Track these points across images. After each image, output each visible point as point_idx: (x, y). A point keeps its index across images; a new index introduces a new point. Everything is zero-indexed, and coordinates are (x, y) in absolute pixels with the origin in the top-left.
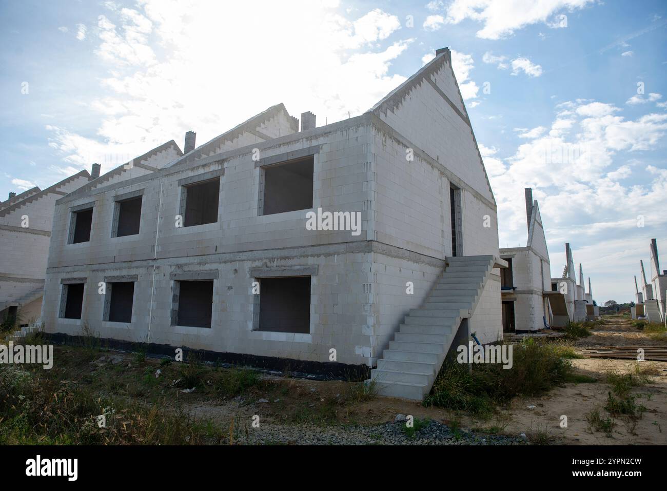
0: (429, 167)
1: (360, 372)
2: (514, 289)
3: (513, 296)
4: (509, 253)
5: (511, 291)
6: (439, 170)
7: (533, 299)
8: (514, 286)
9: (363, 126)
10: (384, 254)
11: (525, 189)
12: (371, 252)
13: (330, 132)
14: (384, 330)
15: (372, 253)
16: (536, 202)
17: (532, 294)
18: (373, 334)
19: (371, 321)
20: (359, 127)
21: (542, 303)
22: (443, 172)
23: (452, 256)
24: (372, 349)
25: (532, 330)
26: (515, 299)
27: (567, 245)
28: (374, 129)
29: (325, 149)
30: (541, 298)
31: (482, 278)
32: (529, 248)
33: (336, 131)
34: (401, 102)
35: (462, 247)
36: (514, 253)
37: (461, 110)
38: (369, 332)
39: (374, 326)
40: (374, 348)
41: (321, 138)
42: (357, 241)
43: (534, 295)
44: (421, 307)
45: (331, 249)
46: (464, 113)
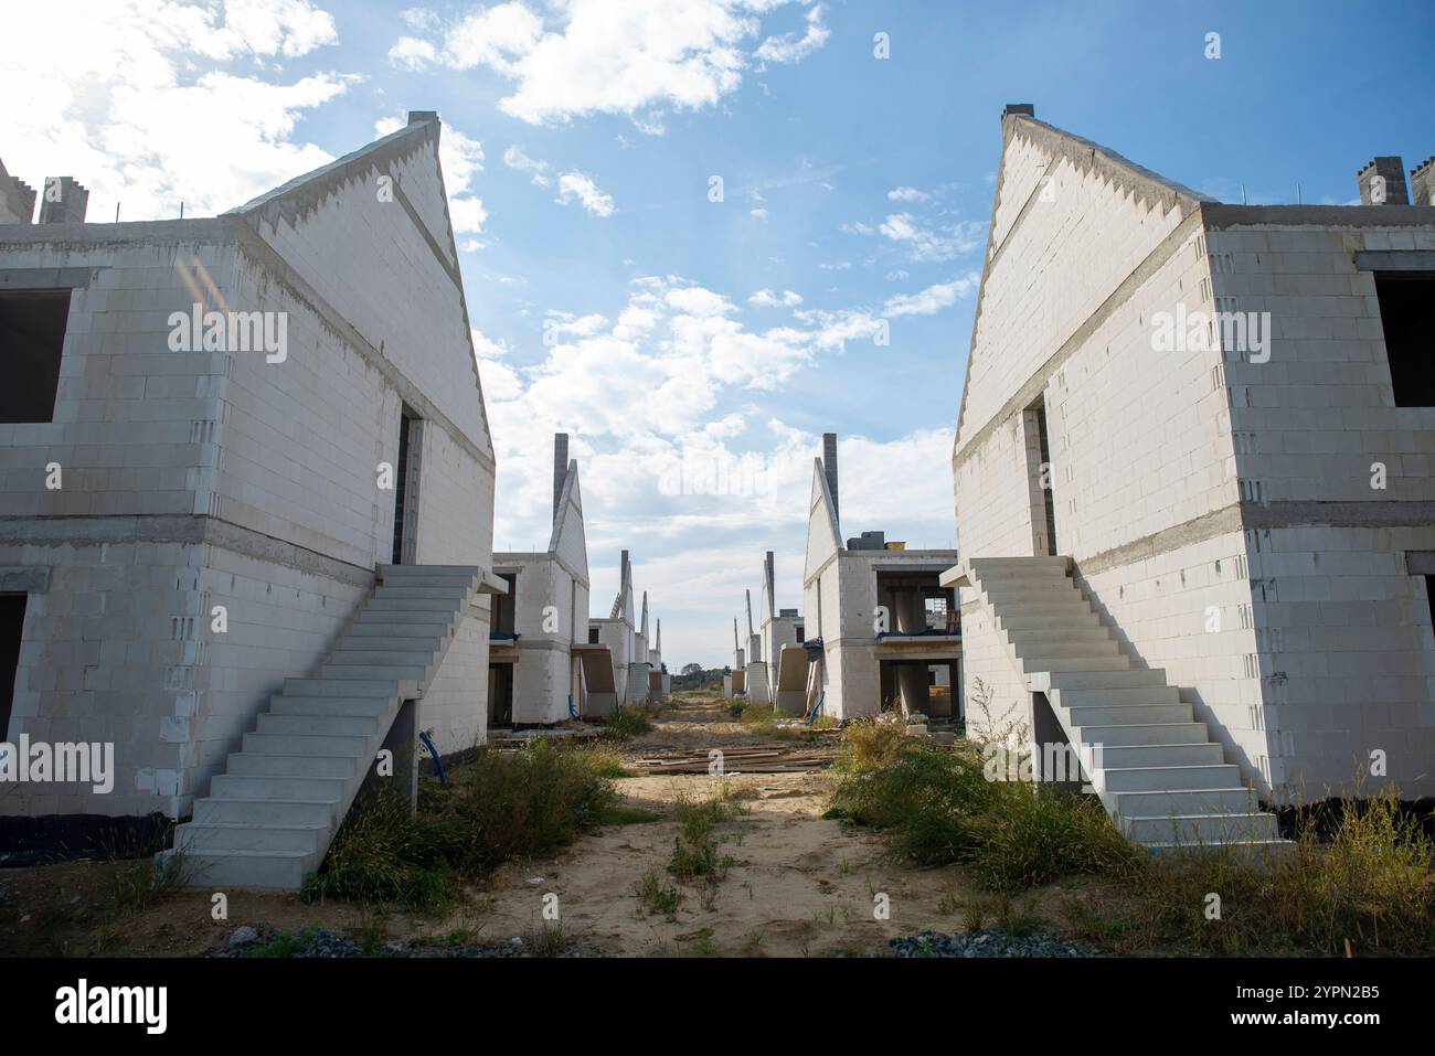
0: (361, 362)
1: (148, 832)
2: (515, 637)
3: (511, 653)
4: (511, 564)
5: (510, 642)
6: (381, 373)
7: (551, 659)
8: (516, 632)
9: (215, 243)
10: (232, 550)
11: (557, 435)
12: (200, 542)
13: (123, 242)
14: (218, 728)
15: (204, 548)
16: (574, 462)
17: (550, 649)
18: (187, 738)
19: (185, 707)
20: (205, 244)
21: (568, 668)
22: (390, 378)
23: (391, 563)
24: (181, 775)
25: (545, 722)
26: (517, 659)
27: (625, 554)
28: (241, 255)
29: (106, 281)
30: (567, 657)
31: (453, 614)
32: (552, 555)
33: (143, 241)
34: (316, 209)
35: (415, 544)
36: (521, 564)
37: (445, 250)
38: (182, 734)
39: (192, 719)
40: (187, 774)
41: (98, 252)
42: (166, 515)
43: (553, 651)
44: (312, 674)
45: (97, 528)
46: (451, 260)
